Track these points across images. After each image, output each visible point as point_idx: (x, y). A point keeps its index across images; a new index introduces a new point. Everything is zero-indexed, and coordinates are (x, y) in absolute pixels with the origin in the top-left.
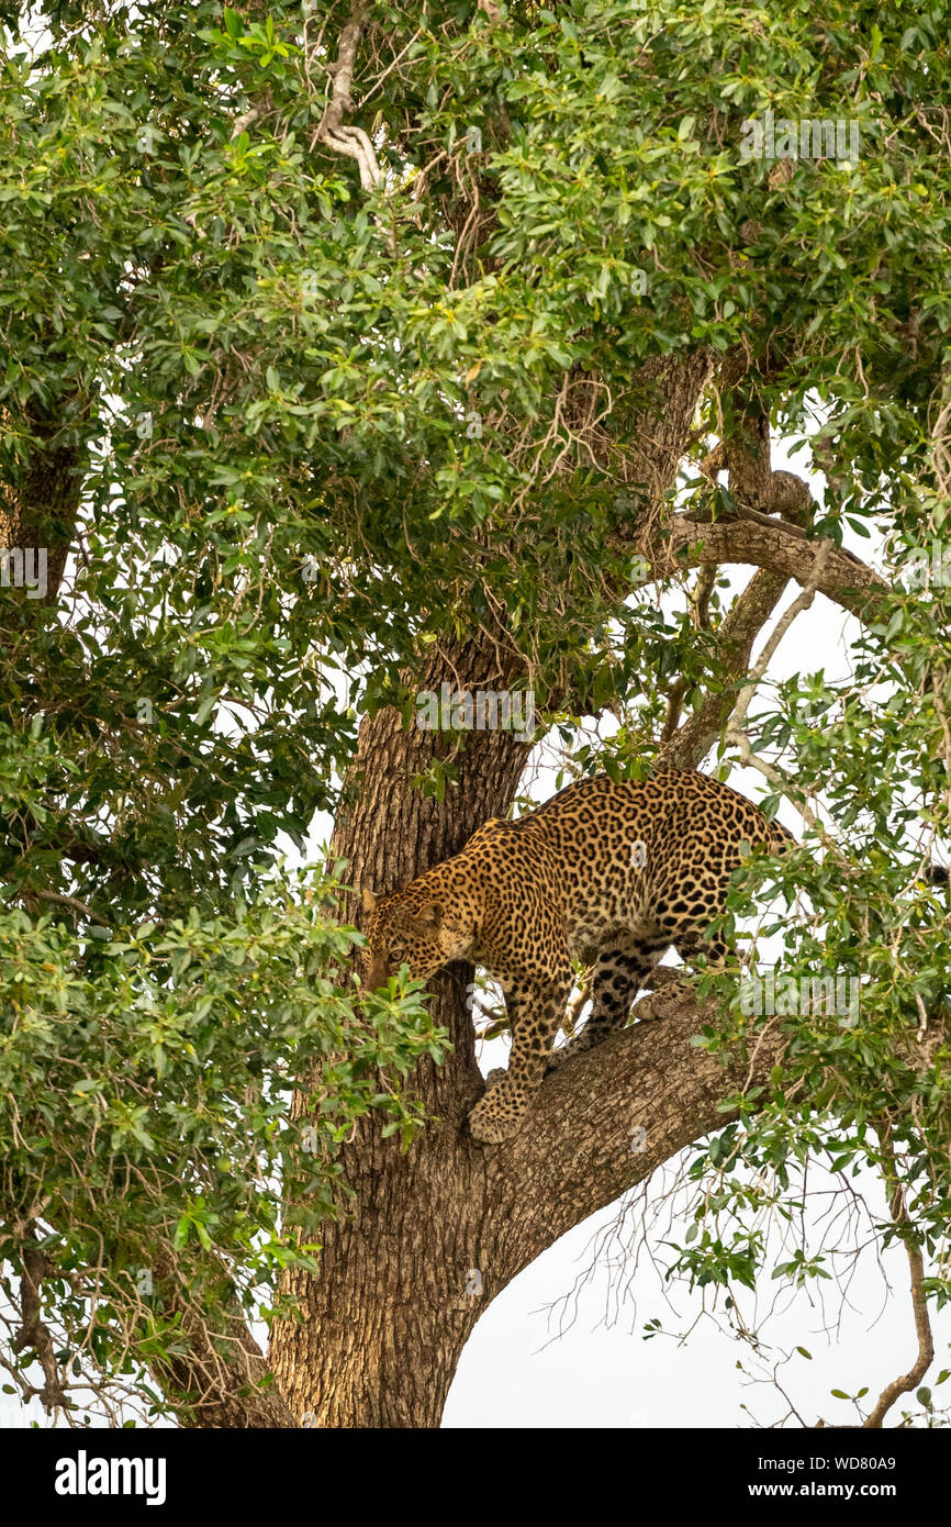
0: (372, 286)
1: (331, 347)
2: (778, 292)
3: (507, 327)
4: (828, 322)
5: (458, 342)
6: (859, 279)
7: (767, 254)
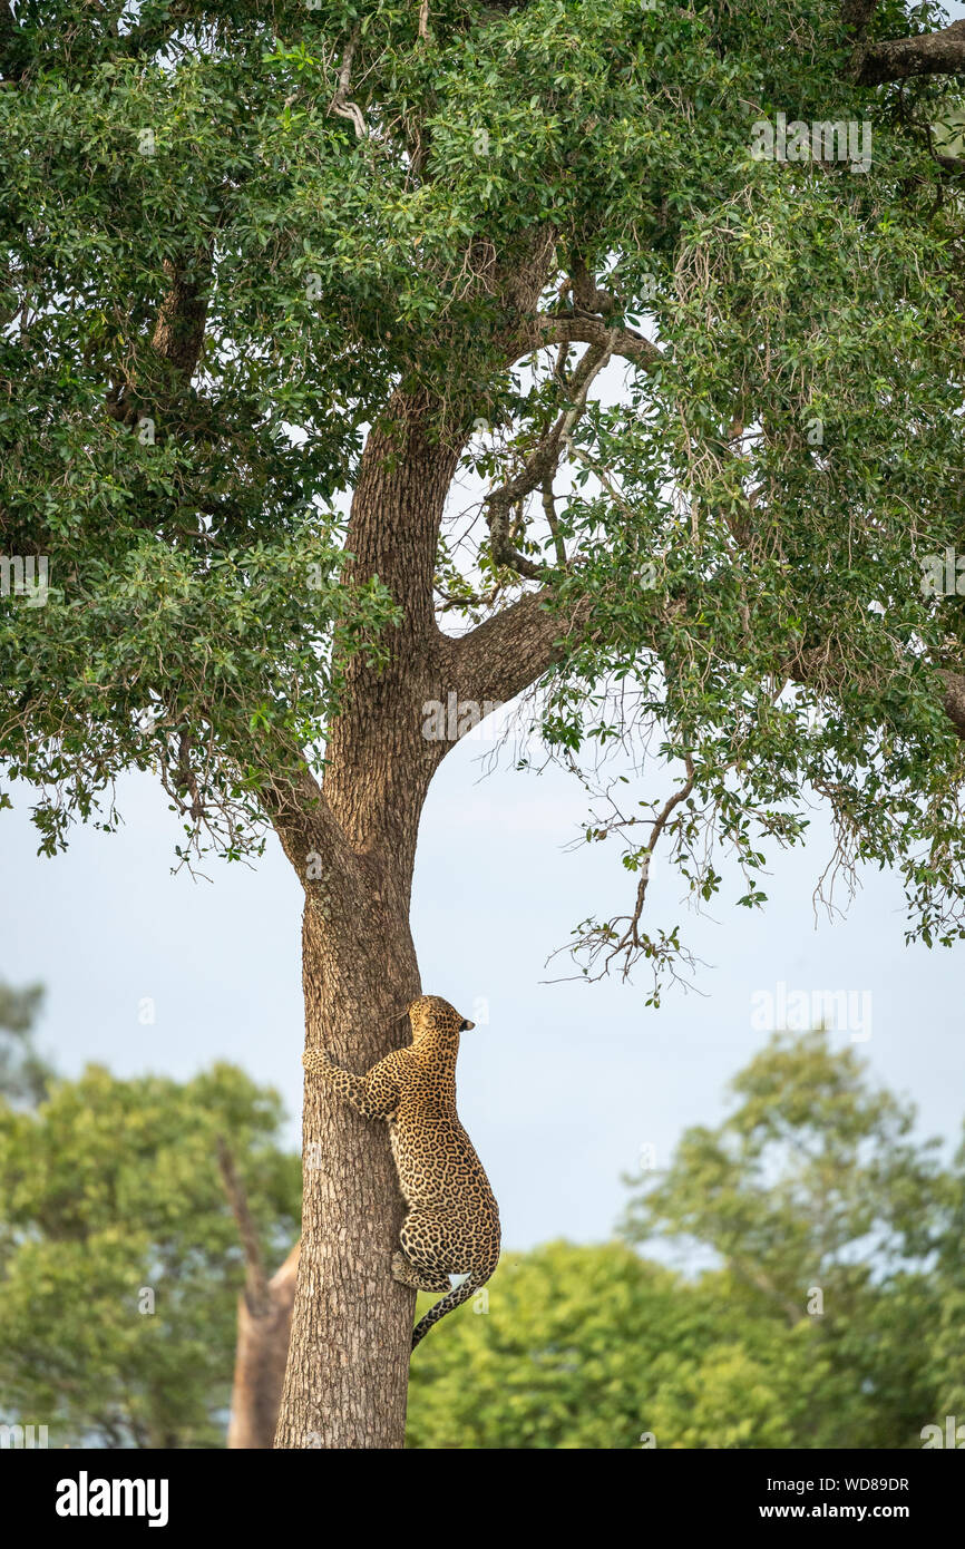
0: (362, 192)
1: (339, 228)
2: (589, 192)
3: (437, 214)
4: (616, 209)
5: (409, 224)
6: (633, 184)
7: (582, 170)
